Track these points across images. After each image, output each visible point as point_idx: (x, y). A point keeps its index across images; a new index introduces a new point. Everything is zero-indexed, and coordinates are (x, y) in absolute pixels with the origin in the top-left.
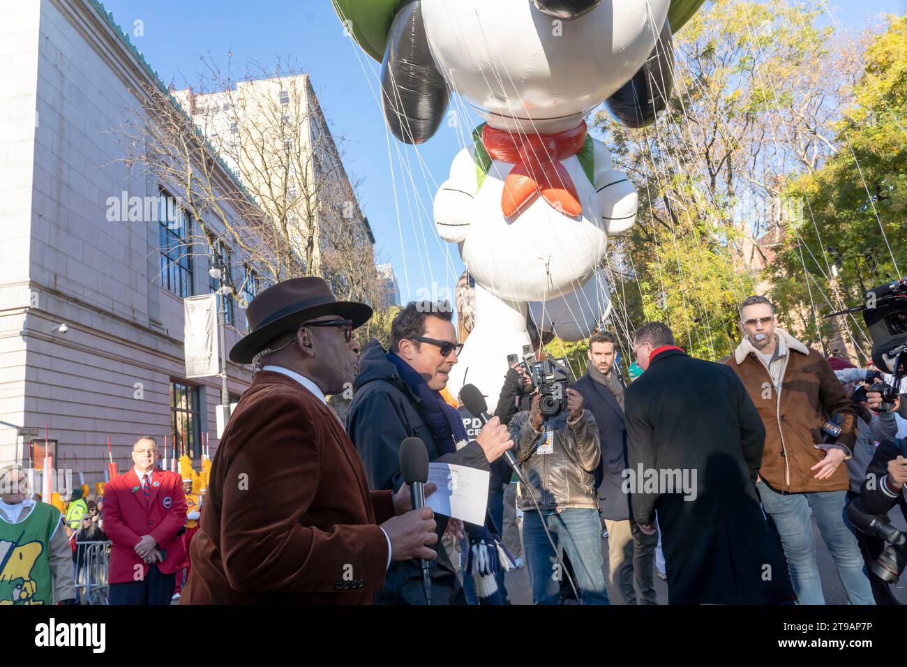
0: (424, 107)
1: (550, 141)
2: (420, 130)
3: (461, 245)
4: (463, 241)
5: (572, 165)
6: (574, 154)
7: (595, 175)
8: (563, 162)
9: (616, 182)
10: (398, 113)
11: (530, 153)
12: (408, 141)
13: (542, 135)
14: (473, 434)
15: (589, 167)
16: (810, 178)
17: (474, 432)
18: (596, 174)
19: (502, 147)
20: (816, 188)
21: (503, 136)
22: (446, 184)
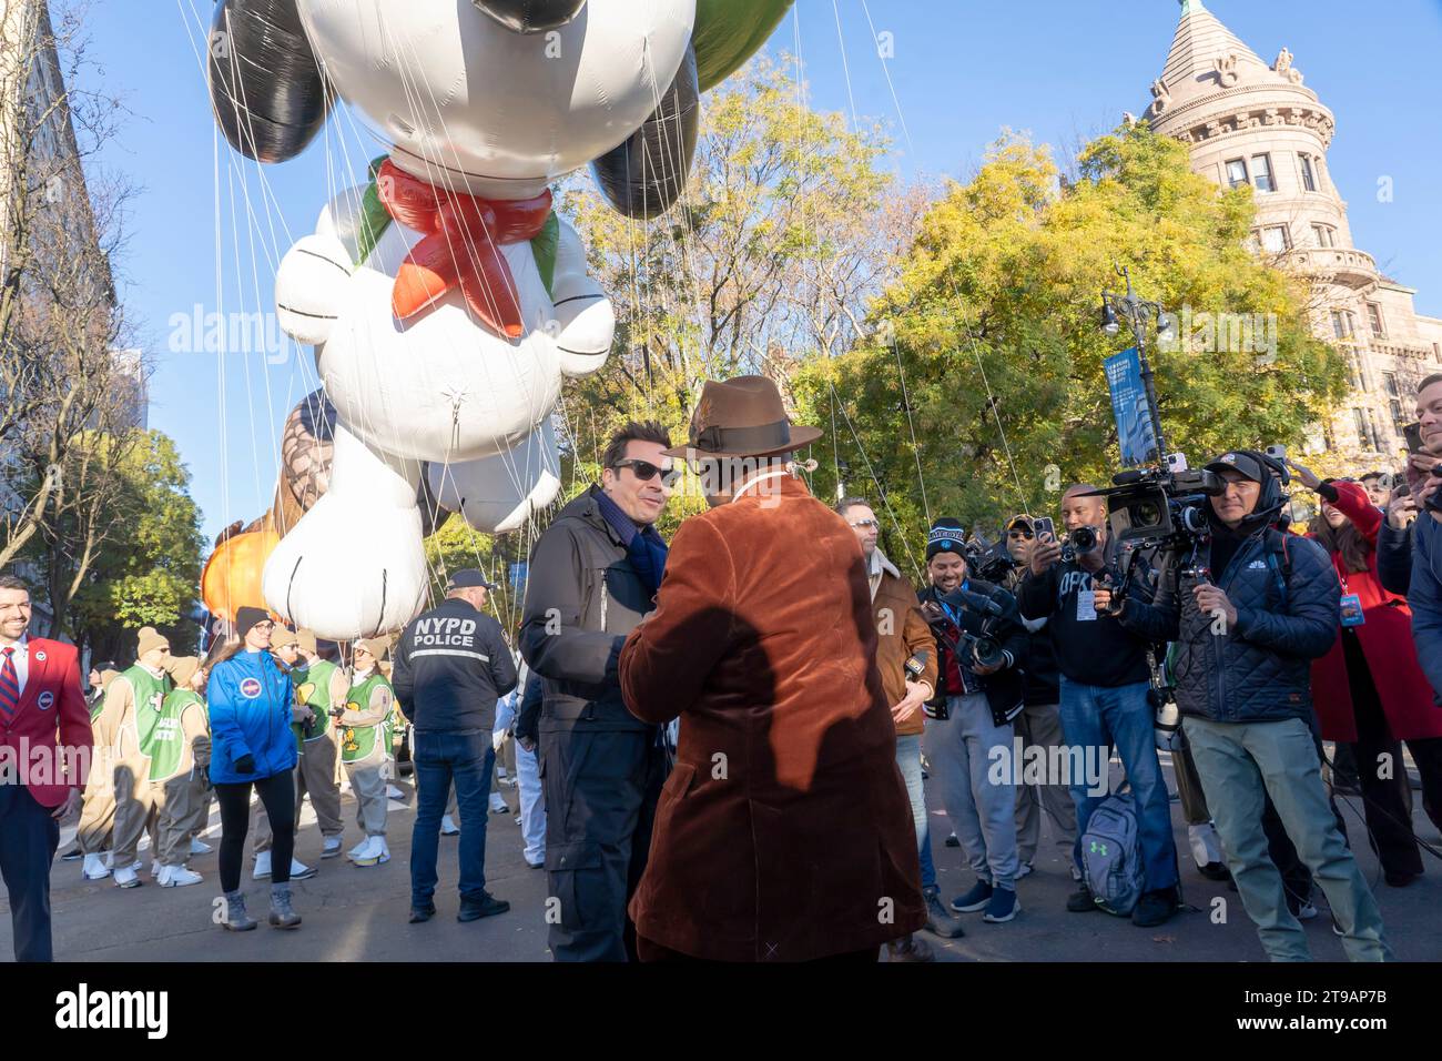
0: (282, 102)
1: (488, 210)
2: (272, 140)
3: (319, 349)
4: (323, 344)
5: (518, 258)
6: (525, 238)
7: (554, 278)
8: (504, 249)
9: (584, 297)
10: (235, 101)
11: (451, 222)
12: (248, 153)
13: (477, 198)
14: (459, 643)
15: (546, 265)
16: (831, 364)
17: (461, 640)
18: (556, 278)
19: (408, 202)
20: (837, 377)
21: (414, 186)
22: (305, 243)
